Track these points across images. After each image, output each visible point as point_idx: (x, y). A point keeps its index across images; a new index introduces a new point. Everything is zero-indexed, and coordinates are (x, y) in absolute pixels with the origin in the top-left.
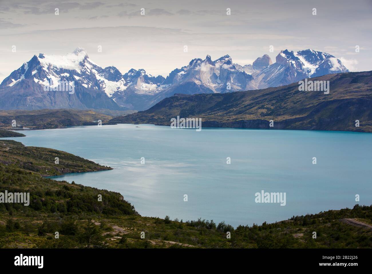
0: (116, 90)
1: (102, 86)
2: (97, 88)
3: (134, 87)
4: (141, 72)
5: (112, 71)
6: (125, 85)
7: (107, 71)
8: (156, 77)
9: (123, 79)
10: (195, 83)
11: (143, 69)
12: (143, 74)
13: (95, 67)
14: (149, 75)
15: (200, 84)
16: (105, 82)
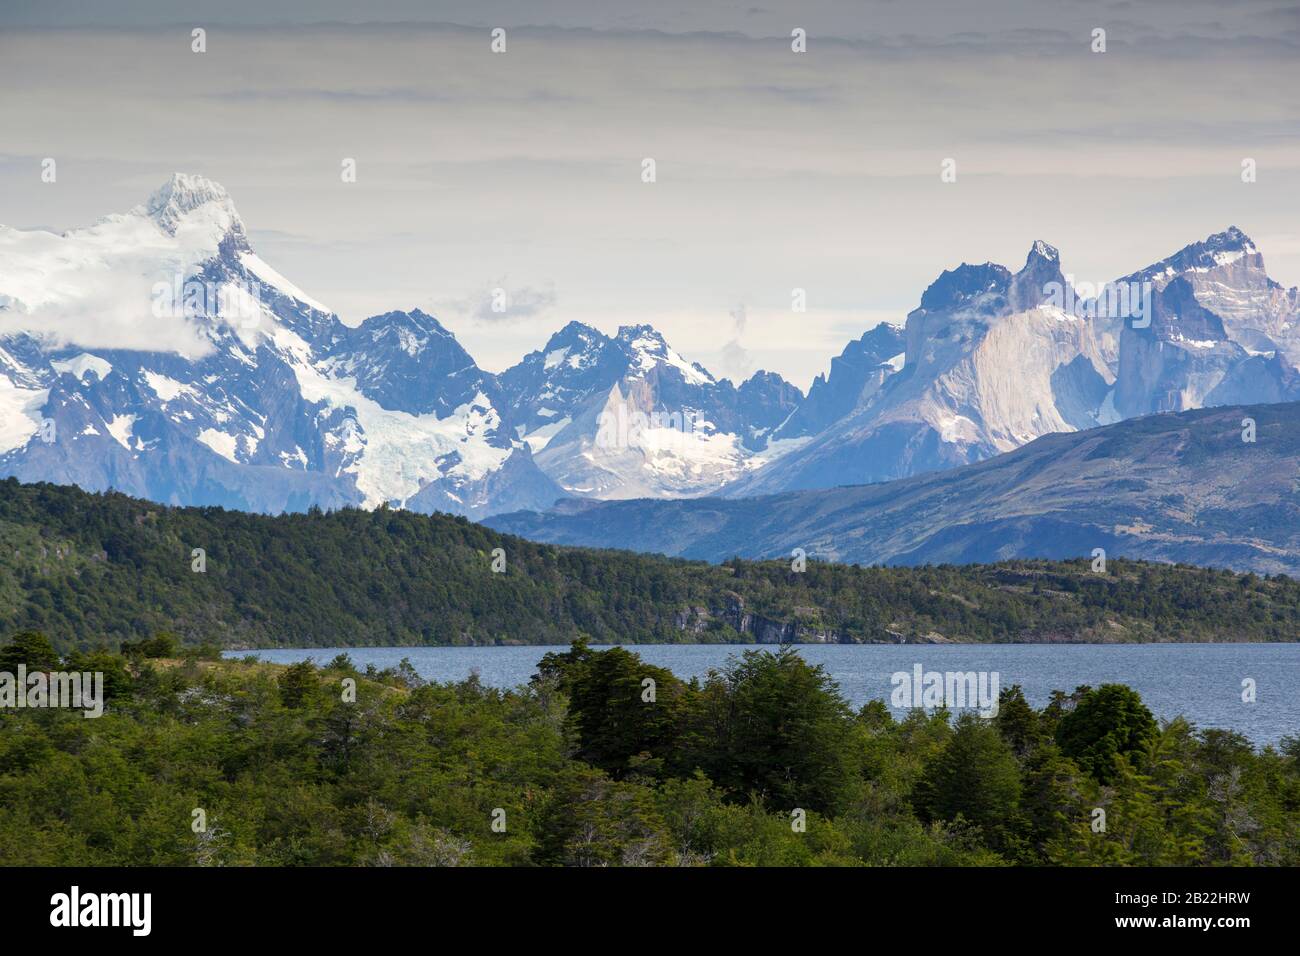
0: (433, 474)
1: (342, 444)
2: (305, 460)
3: (577, 450)
4: (636, 344)
5: (411, 344)
6: (496, 439)
7: (375, 346)
8: (736, 385)
9: (482, 399)
10: (934, 435)
11: (648, 328)
12: (648, 363)
13: (291, 314)
14: (693, 370)
15: (971, 437)
16: (362, 418)
